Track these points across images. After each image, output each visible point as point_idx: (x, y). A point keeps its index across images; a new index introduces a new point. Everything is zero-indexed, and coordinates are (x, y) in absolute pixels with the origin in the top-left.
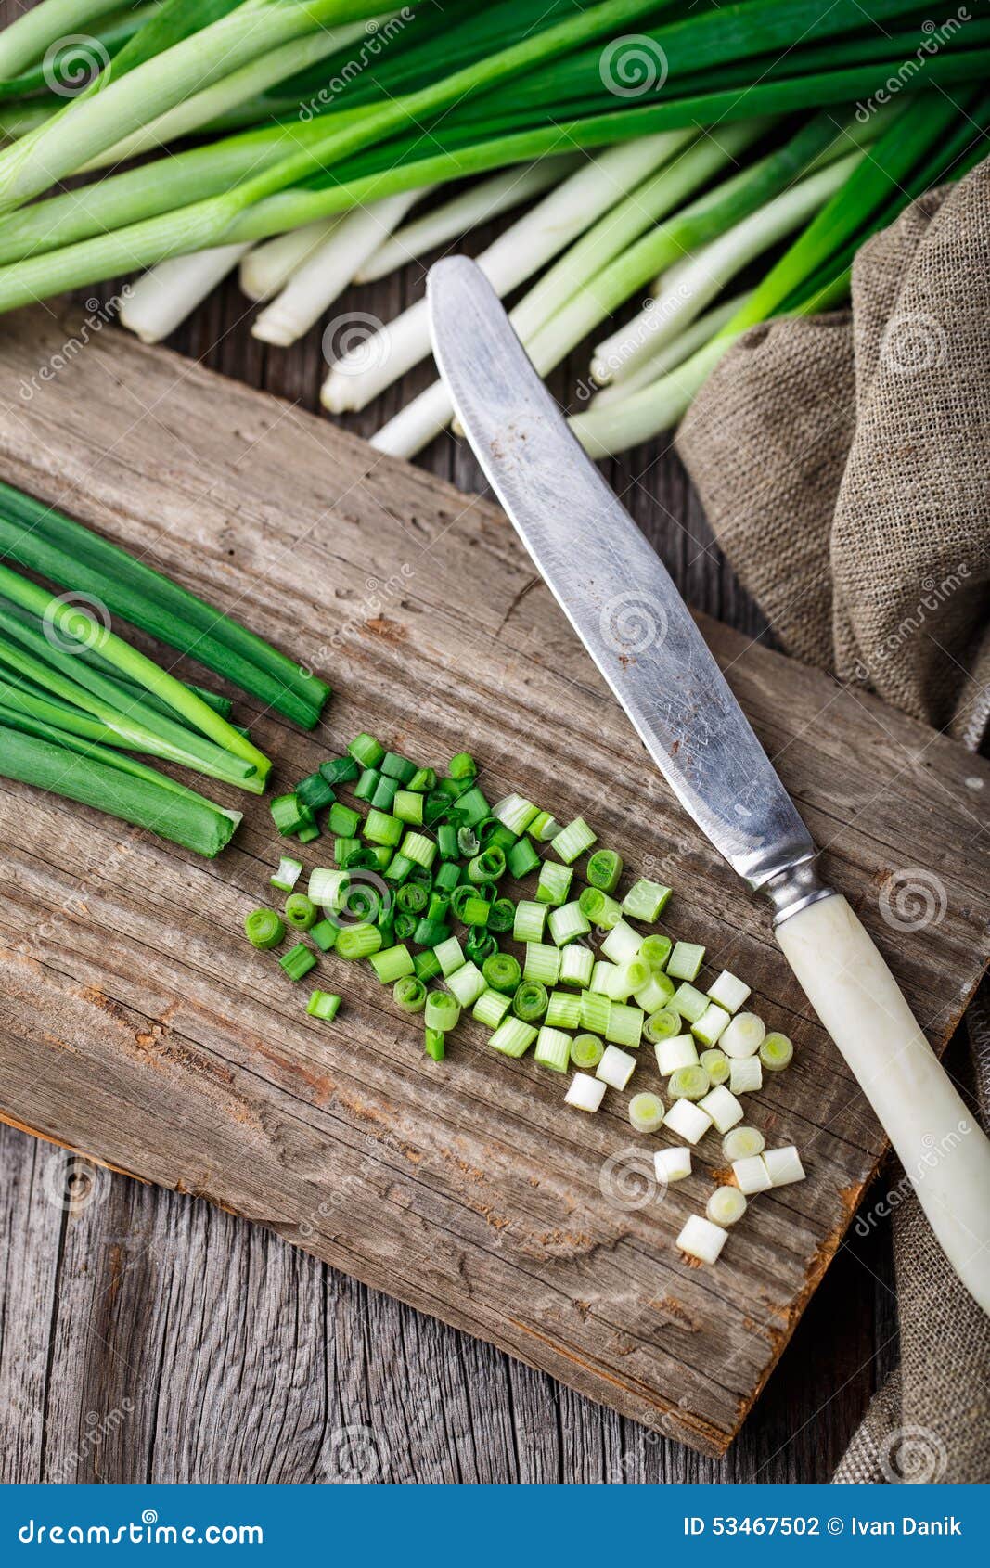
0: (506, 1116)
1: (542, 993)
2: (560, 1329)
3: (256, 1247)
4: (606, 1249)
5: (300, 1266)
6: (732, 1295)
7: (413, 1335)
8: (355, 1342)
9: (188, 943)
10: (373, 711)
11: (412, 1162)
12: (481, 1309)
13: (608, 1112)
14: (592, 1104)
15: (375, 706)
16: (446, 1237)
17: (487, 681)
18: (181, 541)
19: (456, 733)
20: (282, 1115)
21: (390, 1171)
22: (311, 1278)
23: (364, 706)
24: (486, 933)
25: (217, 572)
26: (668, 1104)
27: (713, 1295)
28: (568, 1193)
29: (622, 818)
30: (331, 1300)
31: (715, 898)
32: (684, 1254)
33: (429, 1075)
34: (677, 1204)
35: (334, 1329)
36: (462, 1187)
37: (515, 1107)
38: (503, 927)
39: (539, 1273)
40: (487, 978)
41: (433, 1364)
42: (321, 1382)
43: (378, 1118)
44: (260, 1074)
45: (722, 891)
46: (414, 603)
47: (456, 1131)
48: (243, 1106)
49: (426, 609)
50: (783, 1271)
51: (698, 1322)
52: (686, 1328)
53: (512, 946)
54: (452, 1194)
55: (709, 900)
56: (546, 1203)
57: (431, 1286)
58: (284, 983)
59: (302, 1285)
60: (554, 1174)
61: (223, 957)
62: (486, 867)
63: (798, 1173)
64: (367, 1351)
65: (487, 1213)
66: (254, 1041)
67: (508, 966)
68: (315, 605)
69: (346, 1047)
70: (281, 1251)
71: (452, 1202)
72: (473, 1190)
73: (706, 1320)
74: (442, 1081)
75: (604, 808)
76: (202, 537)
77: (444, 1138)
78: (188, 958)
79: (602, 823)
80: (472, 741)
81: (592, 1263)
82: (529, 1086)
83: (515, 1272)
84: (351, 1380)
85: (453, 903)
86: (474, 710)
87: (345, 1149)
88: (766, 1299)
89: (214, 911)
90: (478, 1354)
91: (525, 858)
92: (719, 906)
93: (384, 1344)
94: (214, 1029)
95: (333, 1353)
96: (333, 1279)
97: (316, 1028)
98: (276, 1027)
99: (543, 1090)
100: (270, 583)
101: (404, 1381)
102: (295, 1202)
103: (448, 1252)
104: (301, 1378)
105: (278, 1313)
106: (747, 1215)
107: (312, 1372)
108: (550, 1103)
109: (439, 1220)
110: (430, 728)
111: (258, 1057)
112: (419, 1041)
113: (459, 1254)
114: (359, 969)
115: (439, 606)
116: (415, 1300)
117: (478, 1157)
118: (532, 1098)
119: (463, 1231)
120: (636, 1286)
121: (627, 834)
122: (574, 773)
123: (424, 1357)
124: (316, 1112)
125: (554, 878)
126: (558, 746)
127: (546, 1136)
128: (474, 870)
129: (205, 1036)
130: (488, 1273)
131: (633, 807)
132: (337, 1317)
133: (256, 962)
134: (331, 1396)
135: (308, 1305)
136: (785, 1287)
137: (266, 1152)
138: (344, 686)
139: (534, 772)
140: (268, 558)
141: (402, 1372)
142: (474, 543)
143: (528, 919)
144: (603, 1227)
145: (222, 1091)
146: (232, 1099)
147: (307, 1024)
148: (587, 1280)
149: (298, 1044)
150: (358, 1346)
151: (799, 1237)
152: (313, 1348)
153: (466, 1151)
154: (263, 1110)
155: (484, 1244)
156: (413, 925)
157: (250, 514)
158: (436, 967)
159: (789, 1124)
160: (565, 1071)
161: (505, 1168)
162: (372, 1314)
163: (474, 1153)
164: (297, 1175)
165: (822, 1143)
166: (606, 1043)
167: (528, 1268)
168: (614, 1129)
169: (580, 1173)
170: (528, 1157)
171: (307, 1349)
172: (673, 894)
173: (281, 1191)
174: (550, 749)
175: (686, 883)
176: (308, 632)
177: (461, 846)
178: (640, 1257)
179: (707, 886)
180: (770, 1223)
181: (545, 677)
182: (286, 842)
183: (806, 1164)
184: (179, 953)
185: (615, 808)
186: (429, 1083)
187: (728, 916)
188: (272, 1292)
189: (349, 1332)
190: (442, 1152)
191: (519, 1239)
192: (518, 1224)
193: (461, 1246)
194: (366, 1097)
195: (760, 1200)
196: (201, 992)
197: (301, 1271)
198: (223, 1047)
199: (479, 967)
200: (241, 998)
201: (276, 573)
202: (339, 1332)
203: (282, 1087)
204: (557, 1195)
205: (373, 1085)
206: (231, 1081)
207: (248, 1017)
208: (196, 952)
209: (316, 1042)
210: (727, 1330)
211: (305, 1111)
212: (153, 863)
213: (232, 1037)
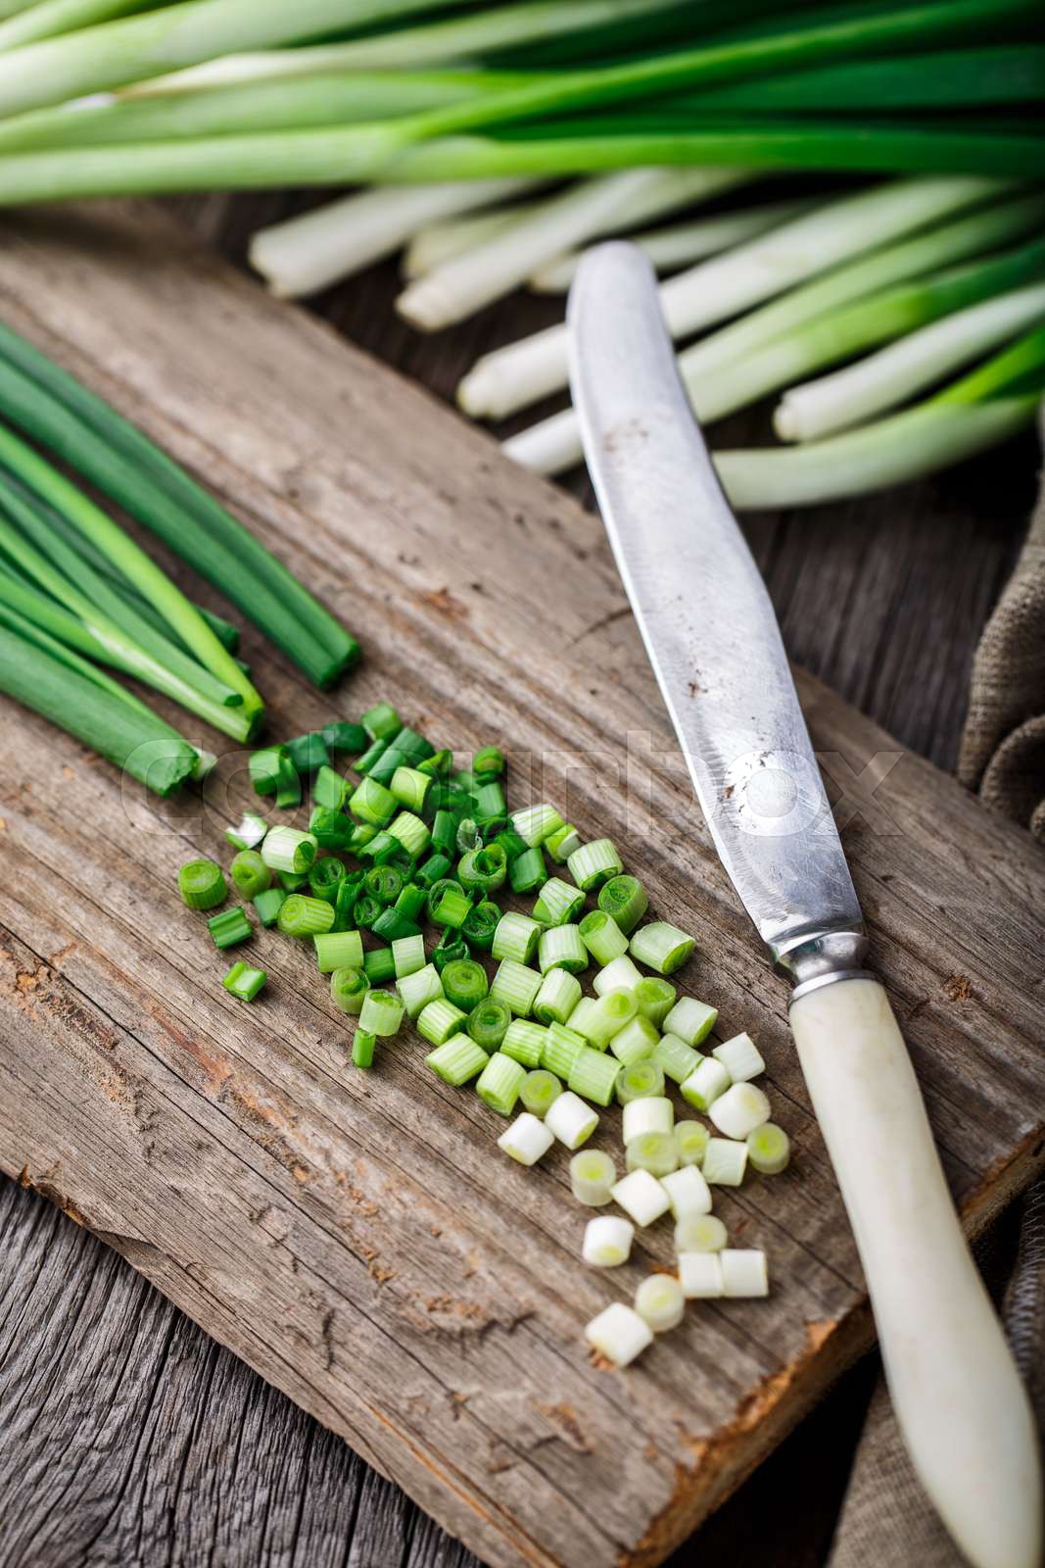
0: (423, 1149)
1: (504, 1017)
2: (426, 1428)
3: (100, 1280)
4: (502, 1329)
5: (145, 1313)
6: (638, 1411)
7: (256, 1423)
8: (184, 1414)
9: (109, 885)
10: (405, 687)
11: (298, 1181)
12: (341, 1387)
13: (549, 1174)
14: (530, 1154)
15: (406, 680)
16: (316, 1284)
17: (546, 681)
18: (241, 471)
19: (493, 729)
20: (161, 1100)
21: (271, 1190)
22: (154, 1331)
23: (395, 679)
24: (459, 938)
25: (271, 510)
26: (622, 1172)
27: (618, 1410)
28: (472, 1251)
29: (662, 858)
30: (171, 1361)
31: (747, 963)
32: (593, 1352)
33: (347, 1086)
34: (602, 1293)
35: (163, 1395)
36: (348, 1221)
37: (436, 1143)
38: (480, 935)
39: (416, 1349)
40: (444, 983)
41: (271, 1461)
42: (129, 1452)
43: (272, 1119)
44: (148, 1045)
45: (758, 960)
46: (487, 587)
47: (359, 1154)
48: (118, 1079)
49: (500, 597)
50: (707, 1396)
51: (591, 1441)
52: (576, 1446)
53: (485, 957)
54: (336, 1229)
55: (740, 966)
56: (444, 1259)
57: (285, 1346)
58: (208, 951)
59: (141, 1336)
60: (463, 1226)
61: (144, 907)
62: (482, 866)
63: (760, 1287)
64: (196, 1428)
65: (371, 1260)
66: (150, 1005)
67: (474, 976)
68: (371, 563)
69: (258, 1035)
70: (128, 1290)
71: (334, 1242)
72: (360, 1228)
73: (602, 1442)
74: (359, 1095)
75: (644, 843)
76: (266, 471)
77: (342, 1157)
78: (105, 901)
79: (634, 856)
80: (510, 740)
81: (481, 1345)
82: (462, 1123)
83: (388, 1344)
84: (166, 1457)
85: (430, 896)
86: (522, 709)
87: (224, 1153)
88: (679, 1424)
89: (151, 858)
90: (329, 1462)
91: (531, 869)
92: (751, 975)
93: (218, 1426)
94: (109, 982)
95: (154, 1420)
96: (180, 1337)
97: (230, 1008)
98: (183, 995)
99: (478, 1131)
100: (328, 531)
101: (229, 1473)
102: (152, 1213)
103: (315, 1304)
104: (106, 1441)
105: (102, 1360)
106: (684, 1324)
107: (121, 1437)
108: (482, 1148)
109: (313, 1263)
110: (464, 717)
111: (151, 1024)
112: (346, 1046)
113: (328, 1310)
114: (301, 955)
115: (519, 598)
116: (264, 1364)
117: (376, 1187)
118: (462, 1137)
119: (338, 1281)
120: (527, 1383)
121: (662, 875)
122: (619, 799)
123: (262, 1451)
124: (201, 1102)
125: (557, 896)
126: (609, 766)
127: (466, 1183)
128: (467, 867)
129: (96, 990)
130: (358, 1341)
131: (677, 848)
132: (171, 1381)
133: (182, 921)
134: (136, 1470)
135: (141, 1360)
136: (707, 1416)
137: (130, 1143)
138: (379, 654)
139: (572, 788)
140: (334, 509)
141: (230, 1462)
142: (582, 555)
143: (512, 932)
144: (505, 1302)
145: (99, 1058)
146: (108, 1068)
147: (220, 1000)
148: (471, 1367)
149: (201, 1017)
150: (187, 1421)
151: (744, 1366)
152: (131, 1410)
153: (365, 1178)
154: (139, 1087)
155: (359, 1301)
156: (376, 910)
157: (330, 465)
158: (390, 964)
159: (765, 1235)
160: (507, 1111)
161: (405, 1207)
162: (214, 1387)
163: (373, 1181)
164: (161, 1178)
165: (799, 1265)
166: (565, 1086)
167: (405, 1341)
168: (551, 1193)
169: (495, 1233)
170: (437, 1201)
171: (124, 1410)
172: (696, 950)
173: (139, 1196)
174: (598, 767)
175: (717, 943)
176: (356, 591)
177: (459, 840)
178: (540, 1347)
179: (742, 952)
180: (710, 1339)
181: (616, 695)
182: (257, 802)
183: (774, 1284)
184: (96, 892)
185: (657, 845)
186: (344, 1093)
187: (758, 989)
188: (102, 1335)
189: (180, 1401)
190: (336, 1173)
191: (401, 1300)
192: (403, 1280)
193: (332, 1299)
194: (263, 1092)
195: (705, 1308)
196: (106, 939)
197: (145, 1318)
198: (113, 1006)
199: (439, 970)
200: (153, 956)
201: (338, 524)
202: (169, 1396)
203: (170, 1065)
204: (458, 1252)
205: (276, 1081)
206: (113, 1047)
207: (153, 978)
208: (116, 899)
209: (225, 1021)
210: (622, 1457)
211: (188, 1100)
212: (97, 794)
213: (128, 995)
